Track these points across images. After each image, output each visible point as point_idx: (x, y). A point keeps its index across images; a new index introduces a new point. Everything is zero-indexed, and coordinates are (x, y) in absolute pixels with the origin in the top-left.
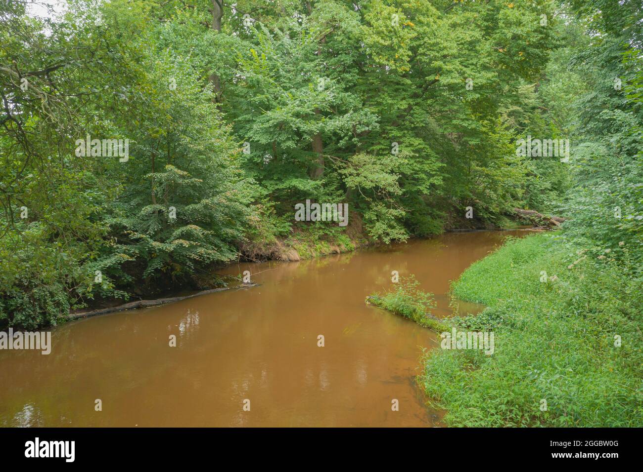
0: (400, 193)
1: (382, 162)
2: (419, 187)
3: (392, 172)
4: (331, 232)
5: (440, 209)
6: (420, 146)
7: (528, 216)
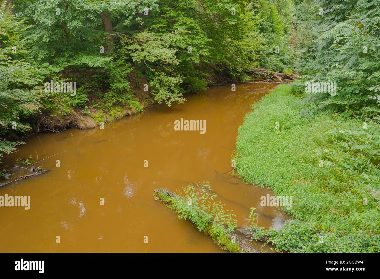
0: (177, 63)
1: (162, 39)
2: (191, 58)
3: (171, 47)
4: (123, 99)
5: (204, 72)
6: (191, 25)
7: (260, 73)
